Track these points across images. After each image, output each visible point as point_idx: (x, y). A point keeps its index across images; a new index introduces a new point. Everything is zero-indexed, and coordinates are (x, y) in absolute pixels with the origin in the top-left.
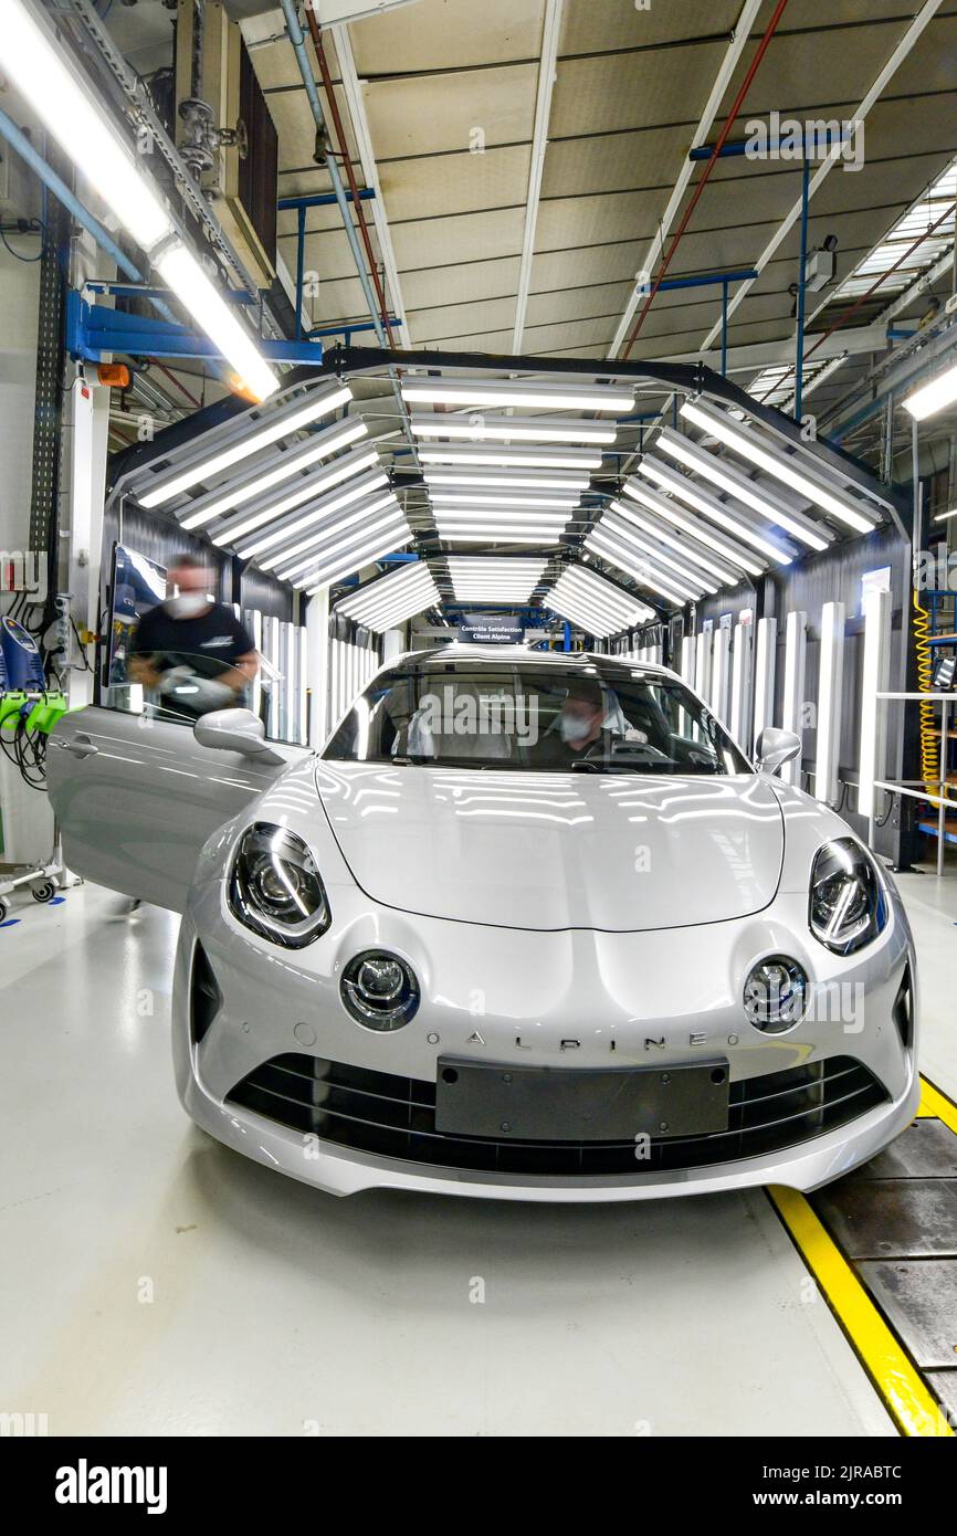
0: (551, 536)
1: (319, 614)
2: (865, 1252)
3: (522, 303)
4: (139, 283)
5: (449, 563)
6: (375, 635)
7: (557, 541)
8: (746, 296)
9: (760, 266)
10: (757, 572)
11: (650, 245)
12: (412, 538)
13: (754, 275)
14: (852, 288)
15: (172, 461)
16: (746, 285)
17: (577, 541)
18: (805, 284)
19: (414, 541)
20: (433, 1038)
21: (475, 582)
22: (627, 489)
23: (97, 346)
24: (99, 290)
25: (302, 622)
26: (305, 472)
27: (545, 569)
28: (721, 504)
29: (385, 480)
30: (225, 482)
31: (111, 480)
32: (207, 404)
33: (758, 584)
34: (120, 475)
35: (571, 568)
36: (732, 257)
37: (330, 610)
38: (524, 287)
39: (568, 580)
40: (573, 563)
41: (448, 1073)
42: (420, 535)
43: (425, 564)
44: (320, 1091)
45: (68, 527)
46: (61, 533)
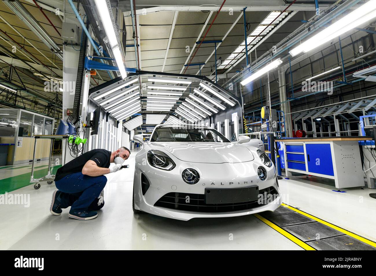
0: (168, 110)
1: (120, 125)
3: (164, 67)
4: (99, 56)
5: (147, 116)
6: (129, 131)
7: (169, 111)
8: (203, 68)
9: (206, 63)
10: (210, 115)
11: (187, 58)
12: (141, 110)
13: (205, 64)
14: (221, 67)
15: (100, 91)
16: (203, 66)
17: (173, 111)
18: (217, 65)
19: (141, 111)
20: (204, 185)
21: (151, 120)
22: (186, 100)
23: (89, 67)
24: (91, 57)
25: (117, 127)
26: (124, 95)
27: (166, 117)
28: (204, 102)
29: (139, 97)
30: (109, 96)
31: (89, 94)
33: (210, 117)
34: (91, 93)
35: (171, 116)
36: (201, 61)
37: (123, 125)
38: (164, 64)
39: (171, 118)
40: (171, 115)
41: (208, 191)
42: (143, 110)
43: (142, 116)
44: (177, 200)
45: (82, 102)
46: (81, 103)
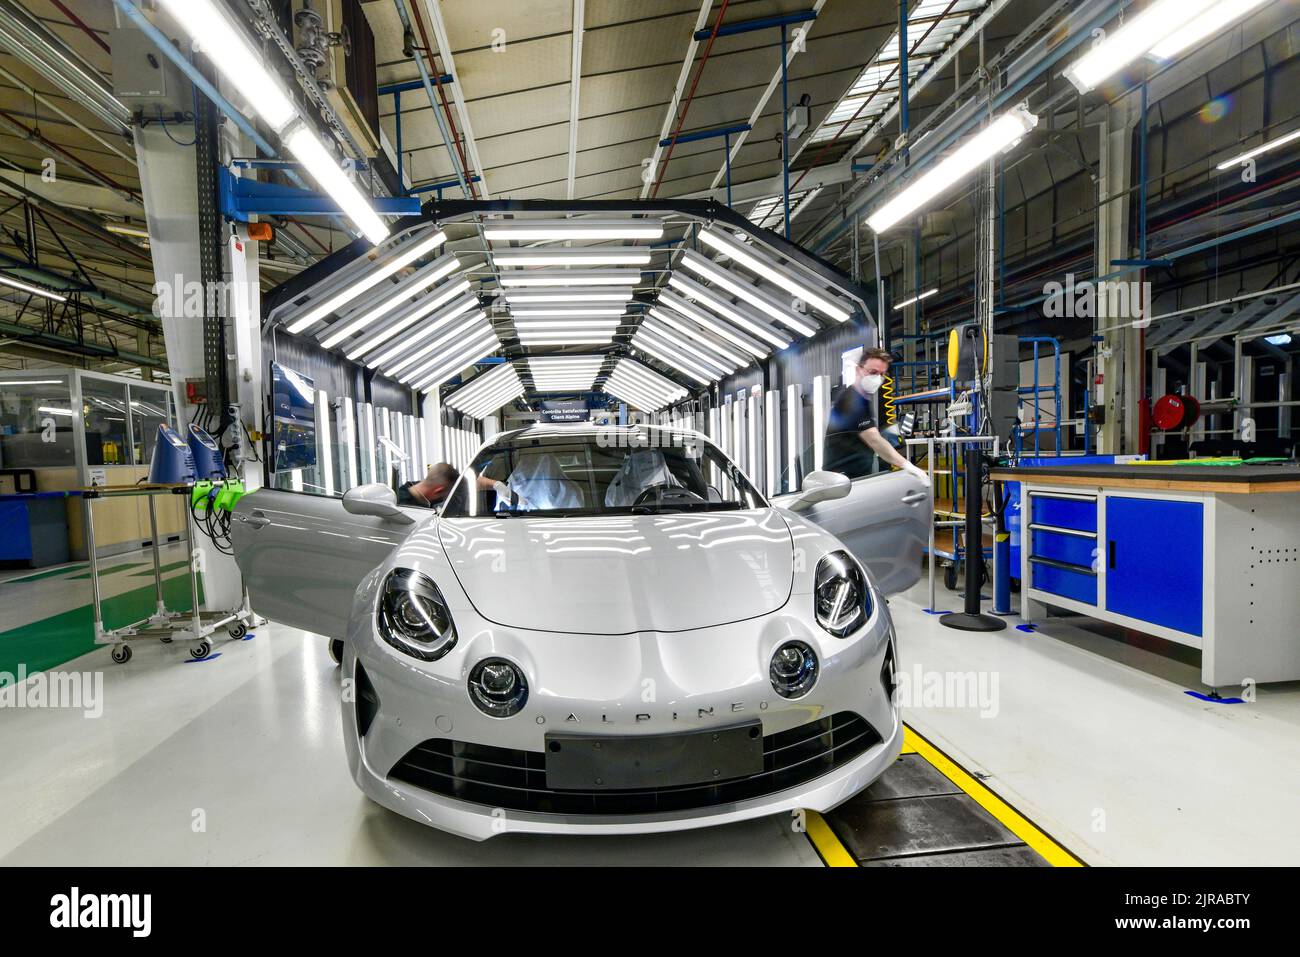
0: (606, 338)
1: (433, 407)
2: (869, 855)
3: (572, 158)
4: (272, 158)
5: (529, 363)
6: (476, 421)
7: (610, 341)
8: (744, 144)
9: (752, 120)
10: (763, 356)
11: (668, 108)
12: (500, 345)
13: (748, 128)
14: (823, 134)
15: (310, 296)
16: (743, 136)
17: (626, 340)
18: (788, 133)
19: (502, 347)
20: (541, 720)
21: (550, 376)
22: (661, 298)
23: (245, 210)
24: (243, 166)
25: (420, 414)
26: (414, 299)
27: (603, 363)
28: (732, 306)
29: (475, 301)
30: (353, 309)
31: (264, 314)
32: (334, 251)
33: (764, 365)
34: (270, 310)
35: (622, 361)
36: (731, 115)
37: (441, 403)
38: (573, 148)
39: (621, 371)
40: (623, 357)
41: (553, 744)
42: (505, 343)
43: (511, 365)
44: (458, 765)
45: (234, 352)
46: (229, 357)
